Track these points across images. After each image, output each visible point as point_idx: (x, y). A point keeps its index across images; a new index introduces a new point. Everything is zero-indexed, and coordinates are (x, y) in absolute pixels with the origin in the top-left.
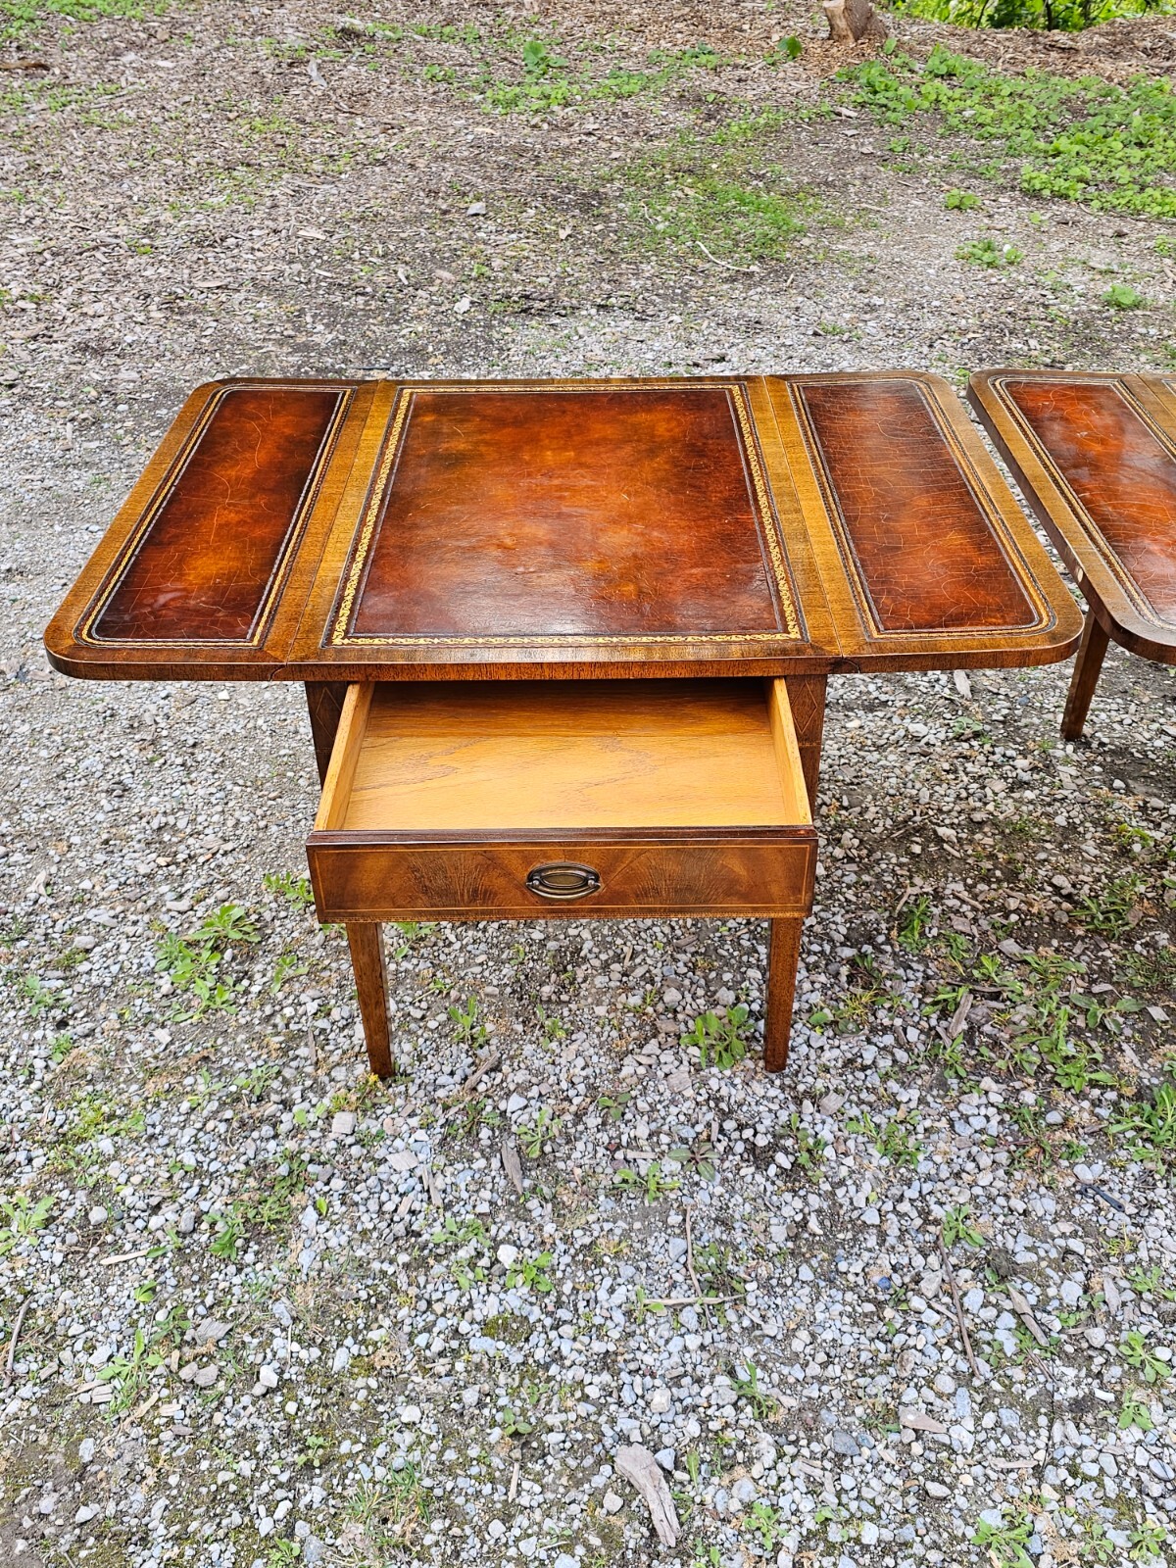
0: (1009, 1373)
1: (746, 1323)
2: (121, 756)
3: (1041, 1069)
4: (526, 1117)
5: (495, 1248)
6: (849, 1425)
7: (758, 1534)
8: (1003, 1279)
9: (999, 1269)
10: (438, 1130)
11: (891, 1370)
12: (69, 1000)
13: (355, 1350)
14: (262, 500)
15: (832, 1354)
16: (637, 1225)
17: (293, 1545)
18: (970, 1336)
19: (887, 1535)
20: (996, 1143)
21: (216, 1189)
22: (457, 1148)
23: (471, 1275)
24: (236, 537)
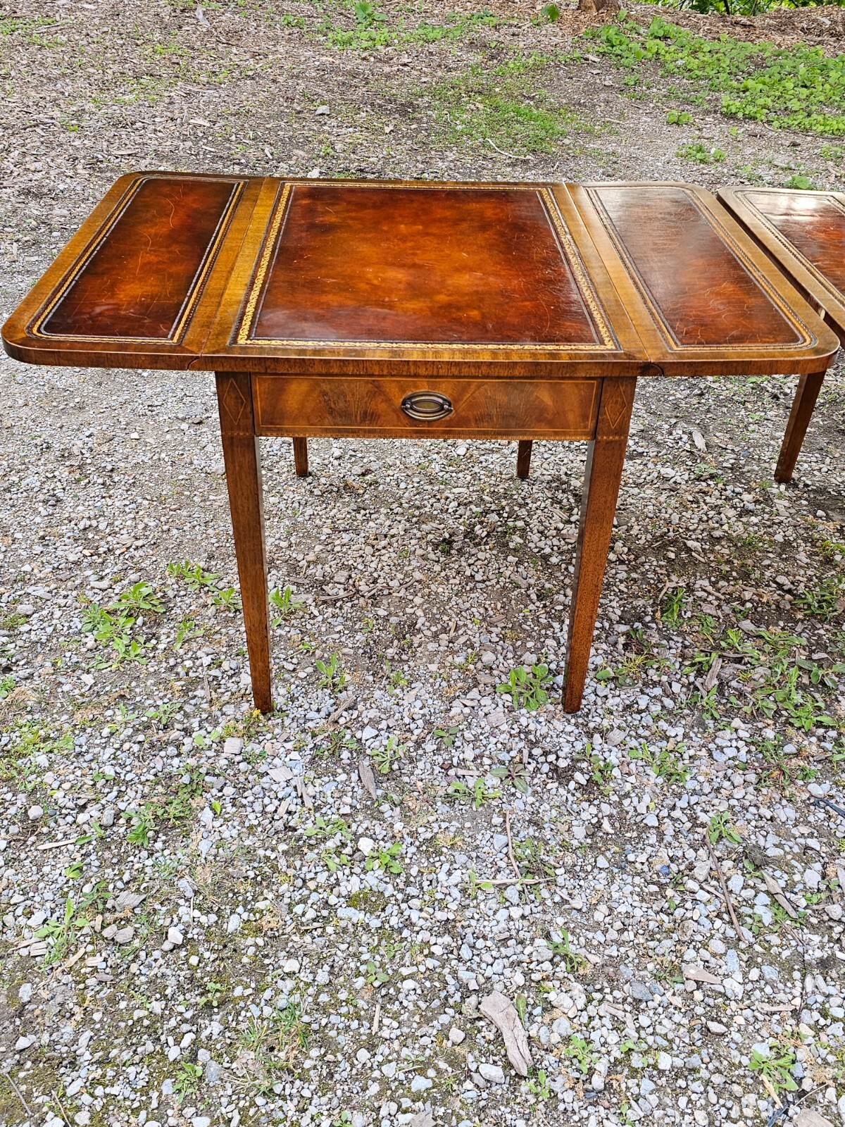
0: (768, 938)
1: (557, 899)
2: (55, 477)
3: (777, 713)
4: (377, 743)
5: (356, 840)
6: (643, 977)
7: (575, 1061)
8: (757, 868)
9: (754, 861)
10: (308, 752)
11: (674, 936)
12: (13, 651)
13: (245, 916)
14: (176, 249)
15: (626, 923)
16: (468, 825)
17: (197, 1068)
18: (735, 911)
19: (679, 1062)
20: (745, 767)
21: (131, 793)
22: (324, 765)
23: (337, 860)
24: (157, 271)
